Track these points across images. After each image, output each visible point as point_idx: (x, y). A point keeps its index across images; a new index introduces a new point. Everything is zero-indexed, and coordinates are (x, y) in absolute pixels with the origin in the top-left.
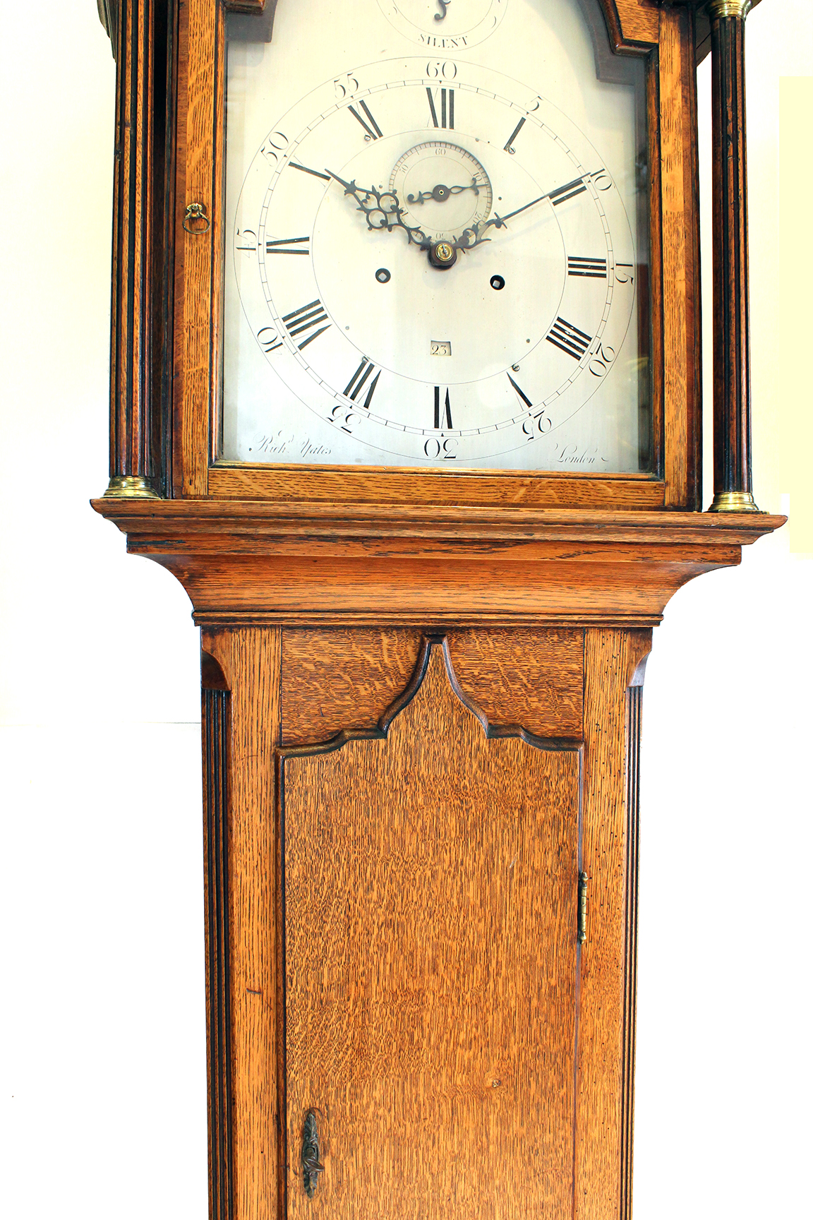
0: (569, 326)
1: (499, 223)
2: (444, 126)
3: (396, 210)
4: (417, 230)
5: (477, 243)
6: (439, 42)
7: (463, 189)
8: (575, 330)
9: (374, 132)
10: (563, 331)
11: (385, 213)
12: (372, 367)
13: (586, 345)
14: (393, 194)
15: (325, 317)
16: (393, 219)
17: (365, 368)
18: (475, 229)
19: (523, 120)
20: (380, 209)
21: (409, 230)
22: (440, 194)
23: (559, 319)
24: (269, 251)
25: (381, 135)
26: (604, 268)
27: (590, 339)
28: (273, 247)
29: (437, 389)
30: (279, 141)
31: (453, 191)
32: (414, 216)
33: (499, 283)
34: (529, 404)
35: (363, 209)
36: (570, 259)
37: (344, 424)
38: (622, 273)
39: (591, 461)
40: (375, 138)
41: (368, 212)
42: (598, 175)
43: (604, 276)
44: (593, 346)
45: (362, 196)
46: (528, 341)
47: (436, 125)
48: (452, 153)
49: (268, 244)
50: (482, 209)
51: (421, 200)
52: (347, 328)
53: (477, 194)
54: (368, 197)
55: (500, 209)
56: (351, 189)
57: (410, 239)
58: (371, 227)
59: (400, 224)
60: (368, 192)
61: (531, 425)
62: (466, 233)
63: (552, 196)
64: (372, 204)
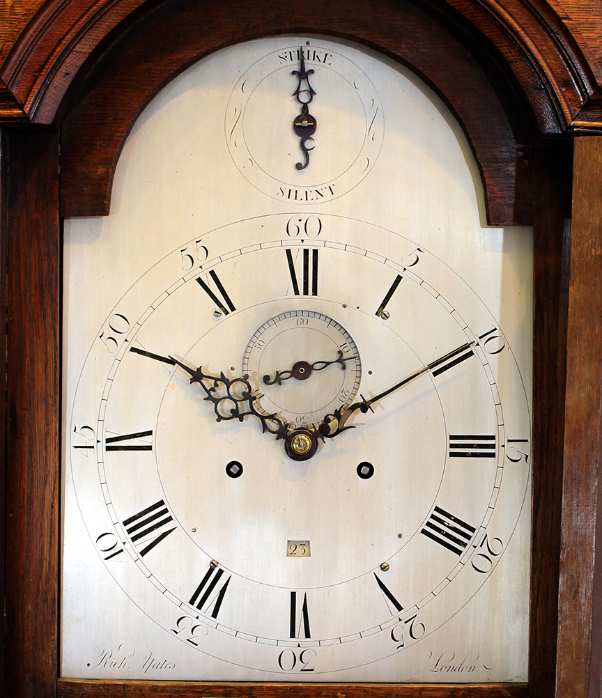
0: (449, 516)
1: (364, 407)
2: (306, 293)
3: (249, 396)
4: (272, 417)
5: (338, 432)
6: (301, 195)
7: (328, 364)
8: (456, 520)
9: (226, 305)
10: (442, 522)
11: (235, 401)
12: (221, 572)
13: (468, 537)
14: (245, 379)
15: (170, 519)
16: (244, 407)
17: (214, 573)
18: (337, 414)
19: (399, 278)
20: (230, 397)
21: (263, 418)
22: (302, 370)
23: (437, 509)
24: (108, 449)
25: (233, 309)
26: (493, 446)
27: (473, 530)
28: (113, 445)
29: (293, 595)
30: (119, 324)
31: (317, 366)
32: (270, 400)
33: (366, 470)
34: (400, 608)
35: (210, 398)
36: (452, 437)
37: (190, 636)
38: (515, 451)
39: (472, 669)
40: (227, 313)
41: (216, 401)
42: (487, 336)
43: (493, 455)
44: (477, 538)
45: (209, 384)
46: (400, 536)
47: (297, 292)
48: (316, 323)
49: (108, 441)
50: (349, 386)
51: (278, 380)
52: (194, 531)
53: (344, 368)
54: (216, 385)
55: (368, 389)
56: (197, 376)
57: (265, 428)
58: (220, 418)
59: (253, 412)
60: (216, 379)
61: (401, 631)
62: (327, 420)
63: (432, 366)
64: (222, 390)
